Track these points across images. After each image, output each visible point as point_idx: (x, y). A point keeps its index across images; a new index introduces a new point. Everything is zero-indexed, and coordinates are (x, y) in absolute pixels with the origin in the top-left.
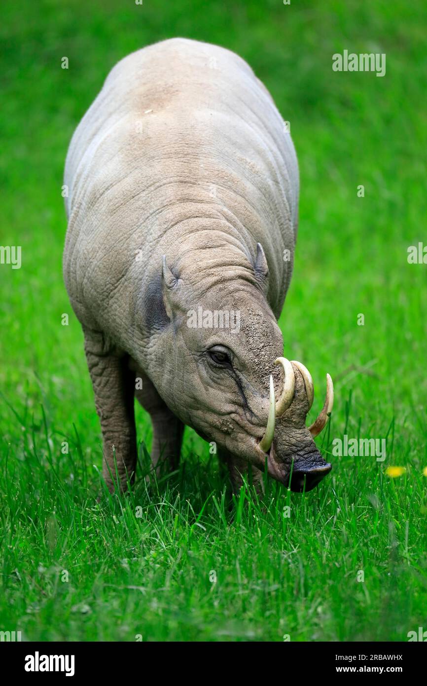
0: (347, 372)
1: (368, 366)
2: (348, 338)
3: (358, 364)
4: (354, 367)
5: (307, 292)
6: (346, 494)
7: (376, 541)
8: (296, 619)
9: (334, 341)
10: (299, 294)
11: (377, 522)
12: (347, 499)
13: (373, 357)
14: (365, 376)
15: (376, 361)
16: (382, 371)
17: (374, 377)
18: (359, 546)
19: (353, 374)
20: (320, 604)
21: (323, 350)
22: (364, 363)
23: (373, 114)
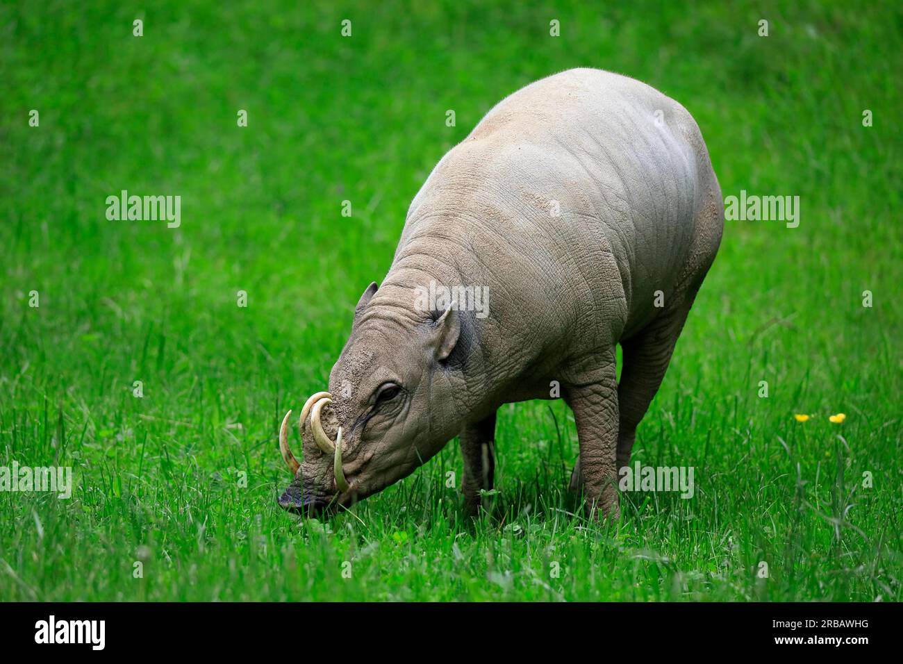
0: (769, 324)
1: (789, 319)
2: (771, 293)
3: (780, 316)
4: (776, 320)
5: (737, 249)
6: (762, 436)
7: (785, 479)
8: (708, 547)
9: (759, 294)
10: (730, 251)
11: (788, 462)
12: (763, 439)
13: (793, 311)
14: (785, 329)
15: (795, 315)
16: (801, 324)
17: (793, 330)
18: (770, 483)
19: (775, 326)
20: (731, 534)
21: (749, 302)
22: (785, 317)
23: (806, 91)
